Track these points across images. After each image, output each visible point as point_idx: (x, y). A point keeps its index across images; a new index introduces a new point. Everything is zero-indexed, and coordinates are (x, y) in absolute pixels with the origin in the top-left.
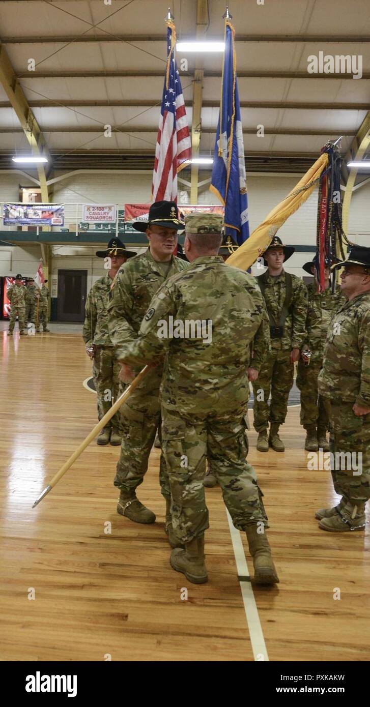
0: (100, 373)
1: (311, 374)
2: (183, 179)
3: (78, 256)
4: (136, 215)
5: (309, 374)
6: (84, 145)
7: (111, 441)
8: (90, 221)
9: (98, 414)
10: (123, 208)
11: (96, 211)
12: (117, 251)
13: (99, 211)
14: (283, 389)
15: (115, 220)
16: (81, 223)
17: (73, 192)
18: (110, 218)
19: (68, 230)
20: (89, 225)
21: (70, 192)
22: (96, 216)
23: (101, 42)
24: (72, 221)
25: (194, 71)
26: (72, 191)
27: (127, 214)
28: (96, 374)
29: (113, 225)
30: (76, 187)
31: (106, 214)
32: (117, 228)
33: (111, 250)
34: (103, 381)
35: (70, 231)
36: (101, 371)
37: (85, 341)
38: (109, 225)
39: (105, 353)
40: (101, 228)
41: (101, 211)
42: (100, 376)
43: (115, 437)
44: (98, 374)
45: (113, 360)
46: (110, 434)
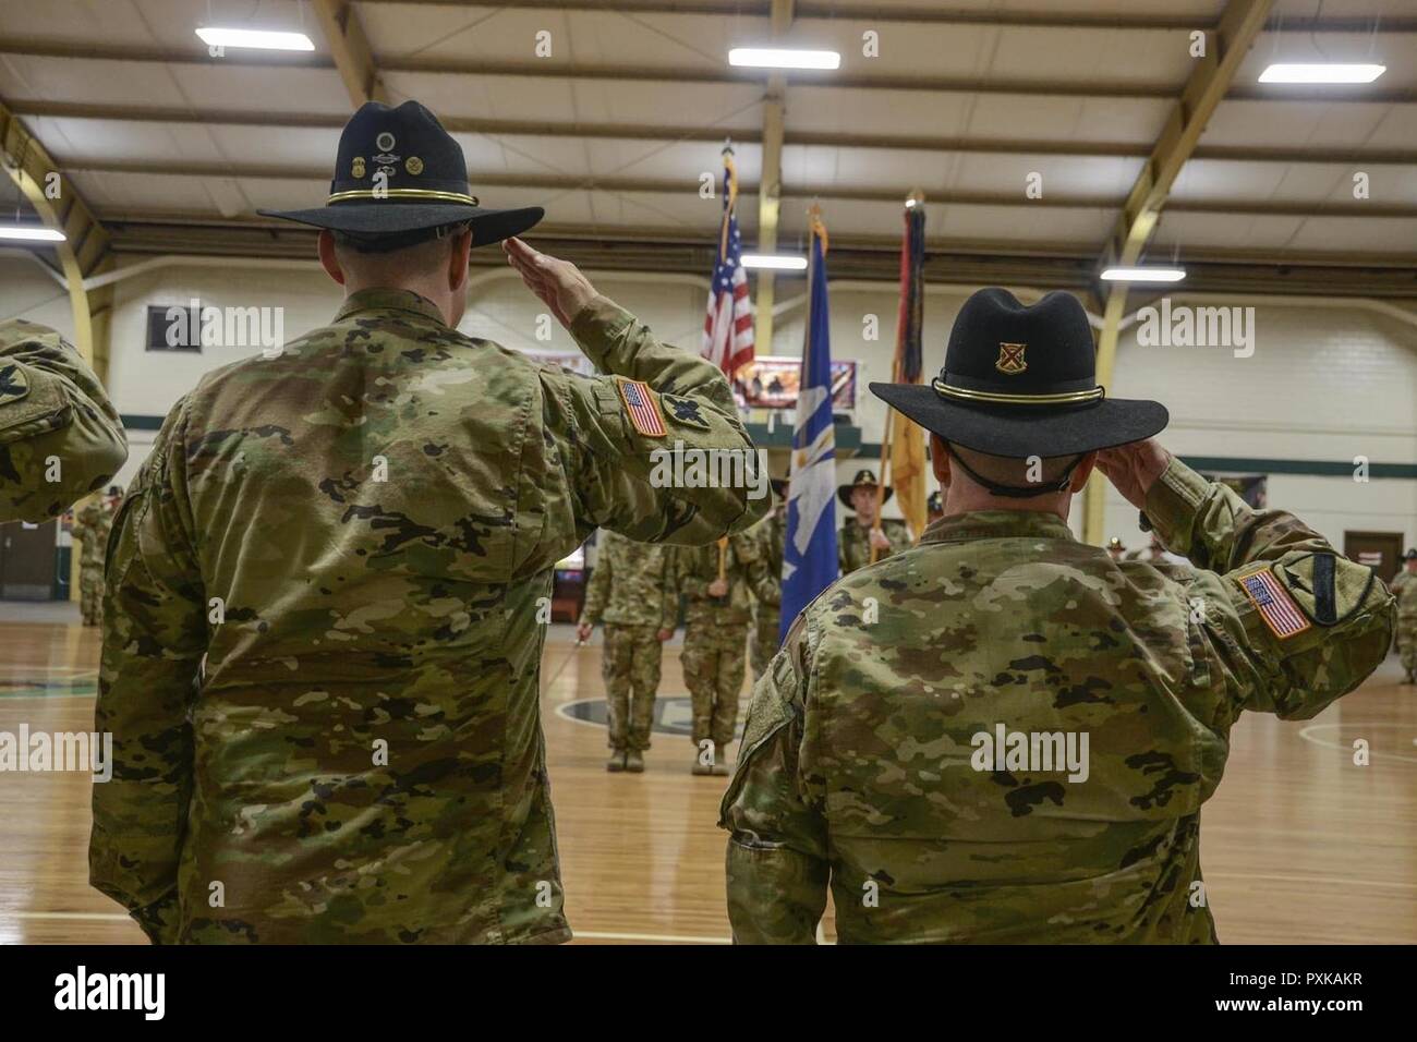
0: (613, 664)
25: (766, 78)
28: (606, 667)
30: (494, 306)
34: (617, 677)
36: (614, 661)
39: (622, 635)
42: (613, 669)
43: (632, 761)
44: (610, 667)
45: (634, 646)
46: (626, 758)
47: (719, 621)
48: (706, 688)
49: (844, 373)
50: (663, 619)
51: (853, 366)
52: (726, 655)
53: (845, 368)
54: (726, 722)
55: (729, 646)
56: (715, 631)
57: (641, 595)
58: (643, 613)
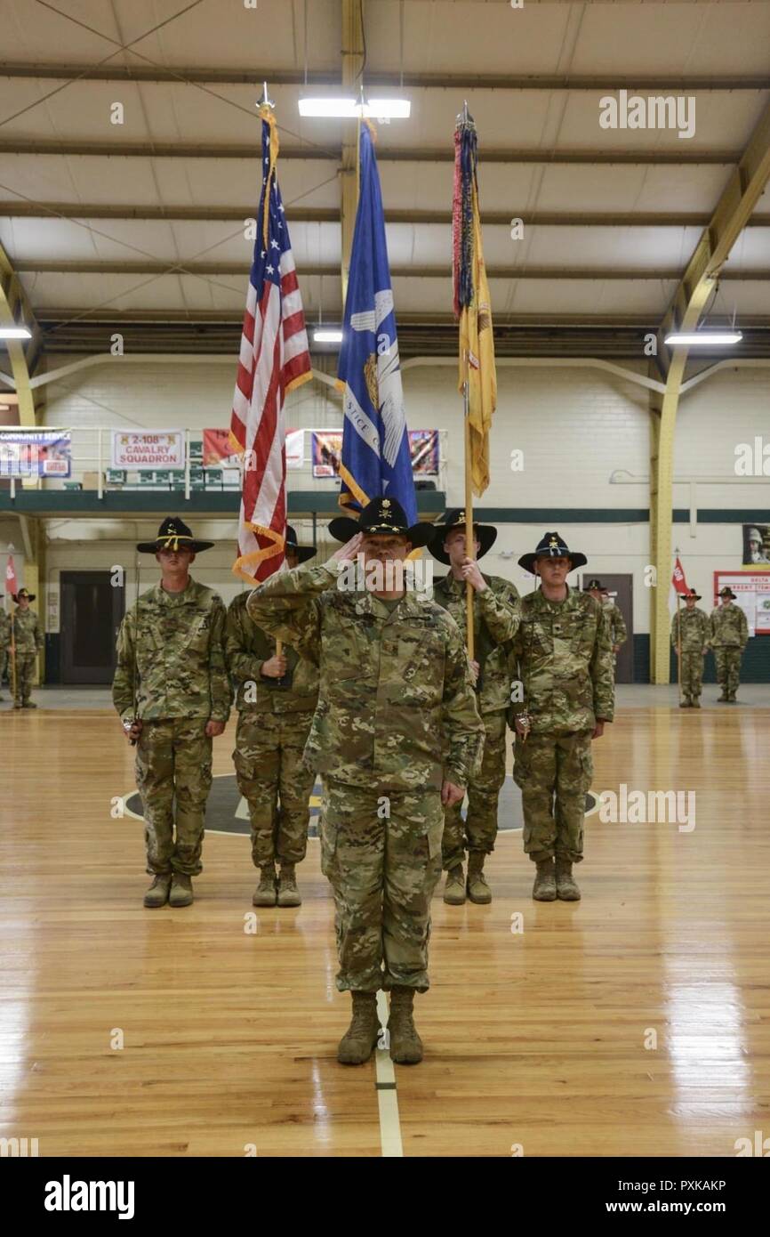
0: (149, 770)
1: (539, 757)
2: (327, 373)
3: (103, 541)
4: (227, 452)
5: (536, 759)
6: (110, 301)
7: (171, 900)
8: (128, 467)
9: (147, 850)
10: (200, 438)
11: (142, 445)
12: (178, 542)
13: (147, 445)
14: (486, 786)
15: (184, 463)
16: (109, 469)
17: (90, 403)
18: (173, 458)
19: (81, 485)
20: (125, 473)
21: (83, 402)
22: (142, 455)
23: (140, 82)
24: (90, 467)
25: (341, 148)
26: (88, 399)
27: (207, 451)
28: (141, 773)
29: (179, 474)
30: (96, 391)
31: (164, 451)
32: (187, 480)
33: (167, 540)
34: (156, 786)
35: (85, 488)
36: (151, 767)
37: (118, 709)
38: (171, 474)
39: (160, 733)
40: (154, 480)
41: (153, 444)
42: (150, 775)
43: (178, 892)
44: (145, 773)
45: (176, 745)
46: (169, 887)
47: (277, 710)
48: (266, 794)
49: (427, 442)
50: (212, 707)
51: (435, 433)
52: (290, 752)
53: (428, 437)
54: (295, 836)
55: (291, 739)
56: (272, 722)
57: (181, 680)
58: (188, 702)
